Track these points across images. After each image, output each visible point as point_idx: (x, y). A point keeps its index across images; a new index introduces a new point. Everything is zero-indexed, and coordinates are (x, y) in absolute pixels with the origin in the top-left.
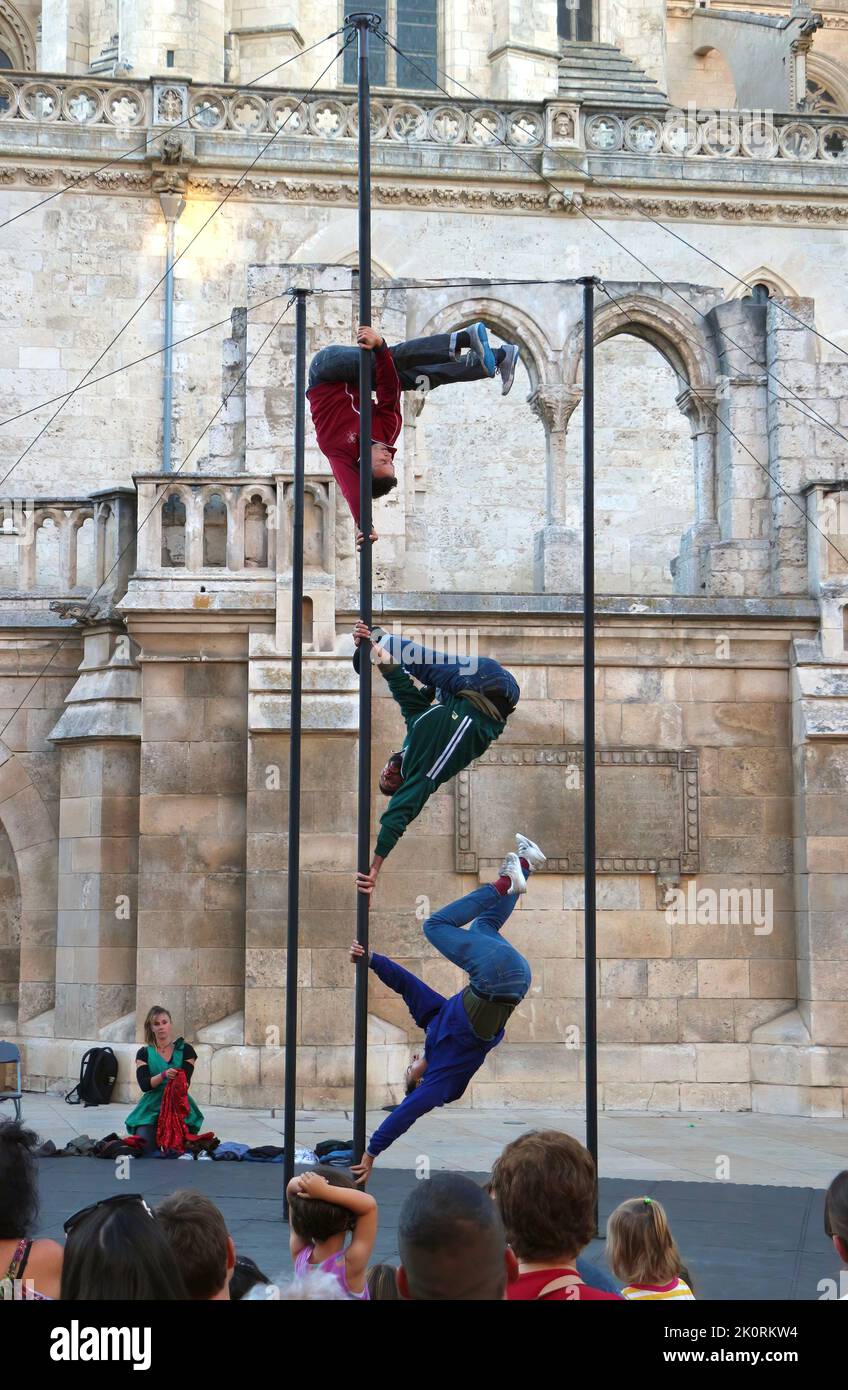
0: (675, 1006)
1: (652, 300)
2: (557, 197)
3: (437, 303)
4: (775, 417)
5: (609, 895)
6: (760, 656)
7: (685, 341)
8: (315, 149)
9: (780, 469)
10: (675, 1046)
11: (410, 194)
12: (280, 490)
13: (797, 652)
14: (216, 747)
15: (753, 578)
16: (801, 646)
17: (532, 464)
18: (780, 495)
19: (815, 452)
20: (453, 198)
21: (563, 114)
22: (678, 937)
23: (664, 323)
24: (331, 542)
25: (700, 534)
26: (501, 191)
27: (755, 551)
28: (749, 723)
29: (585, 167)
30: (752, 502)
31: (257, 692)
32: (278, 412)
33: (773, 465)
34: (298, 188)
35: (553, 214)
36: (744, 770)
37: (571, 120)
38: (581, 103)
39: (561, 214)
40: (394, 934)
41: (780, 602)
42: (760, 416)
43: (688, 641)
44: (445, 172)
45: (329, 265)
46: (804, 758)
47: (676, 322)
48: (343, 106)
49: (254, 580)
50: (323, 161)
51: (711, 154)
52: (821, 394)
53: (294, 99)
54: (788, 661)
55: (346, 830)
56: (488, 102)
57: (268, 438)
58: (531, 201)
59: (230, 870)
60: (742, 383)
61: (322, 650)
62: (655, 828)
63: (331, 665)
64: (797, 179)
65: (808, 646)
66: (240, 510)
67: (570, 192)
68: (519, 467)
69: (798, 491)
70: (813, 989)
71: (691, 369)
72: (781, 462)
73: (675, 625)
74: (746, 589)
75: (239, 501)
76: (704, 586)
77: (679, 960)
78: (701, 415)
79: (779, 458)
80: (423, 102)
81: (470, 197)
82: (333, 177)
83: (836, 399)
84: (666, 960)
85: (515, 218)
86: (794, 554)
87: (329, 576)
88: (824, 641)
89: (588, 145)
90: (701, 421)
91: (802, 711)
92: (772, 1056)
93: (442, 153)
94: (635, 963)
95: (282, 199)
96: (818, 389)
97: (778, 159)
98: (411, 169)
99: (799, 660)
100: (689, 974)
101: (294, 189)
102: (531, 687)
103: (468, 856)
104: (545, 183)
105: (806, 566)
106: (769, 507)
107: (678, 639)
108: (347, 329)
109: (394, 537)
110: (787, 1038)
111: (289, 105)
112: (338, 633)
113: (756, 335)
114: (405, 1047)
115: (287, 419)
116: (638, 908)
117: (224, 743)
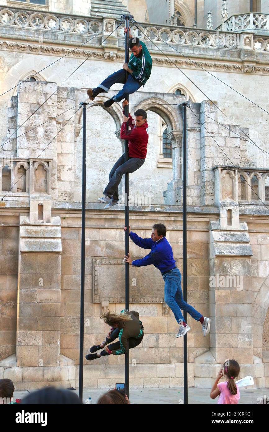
0: (168, 350)
1: (160, 99)
2: (107, 54)
3: (85, 97)
4: (204, 143)
5: (146, 311)
6: (198, 227)
7: (171, 114)
8: (17, 31)
9: (206, 161)
10: (168, 364)
11: (53, 50)
12: (31, 164)
13: (212, 226)
14: (7, 257)
15: (195, 199)
16: (213, 224)
17: (97, 152)
18: (205, 170)
19: (217, 155)
20: (69, 52)
21: (109, 23)
22: (170, 326)
23: (164, 107)
24: (50, 183)
25: (176, 183)
26: (87, 51)
27: (196, 190)
28: (194, 250)
29: (117, 43)
30: (195, 172)
31: (23, 238)
32: (30, 135)
33: (202, 159)
34: (11, 45)
35: (106, 60)
36: (193, 267)
37: (112, 26)
38: (116, 19)
39: (109, 60)
40: (70, 325)
41: (206, 208)
42: (198, 142)
43: (174, 221)
44: (66, 42)
45: (49, 82)
46: (214, 263)
47: (168, 107)
48: (28, 15)
49: (21, 197)
50: (21, 35)
51: (162, 41)
52: (220, 135)
53: (9, 10)
54: (208, 229)
55: (55, 288)
56: (82, 17)
57: (26, 145)
58: (98, 55)
59: (11, 303)
60: (193, 130)
61: (47, 222)
62: (162, 287)
63: (50, 228)
64: (191, 52)
65: (215, 223)
66: (16, 171)
67: (112, 53)
68: (93, 153)
69: (211, 169)
70: (217, 344)
71: (173, 124)
72: (206, 159)
73: (170, 215)
74: (193, 203)
75: (16, 168)
76: (177, 201)
77: (170, 334)
78: (176, 141)
79: (205, 157)
80: (58, 15)
81: (76, 52)
82: (24, 41)
83: (225, 137)
84: (166, 334)
85: (92, 61)
86: (210, 191)
87: (49, 196)
88: (221, 222)
89: (118, 35)
90: (176, 143)
91: (214, 247)
92: (202, 367)
93: (65, 35)
94: (155, 335)
95: (5, 49)
96: (219, 133)
97: (185, 44)
98: (53, 40)
99: (213, 229)
100: (173, 339)
101: (10, 46)
102: (120, 237)
103: (97, 297)
104: (103, 49)
105: (214, 195)
106: (201, 174)
107: (171, 220)
108: (55, 106)
109: (70, 182)
110: (207, 361)
111: (7, 13)
112: (52, 217)
113: (197, 113)
114: (74, 366)
115: (33, 138)
116: (156, 315)
117: (9, 256)
